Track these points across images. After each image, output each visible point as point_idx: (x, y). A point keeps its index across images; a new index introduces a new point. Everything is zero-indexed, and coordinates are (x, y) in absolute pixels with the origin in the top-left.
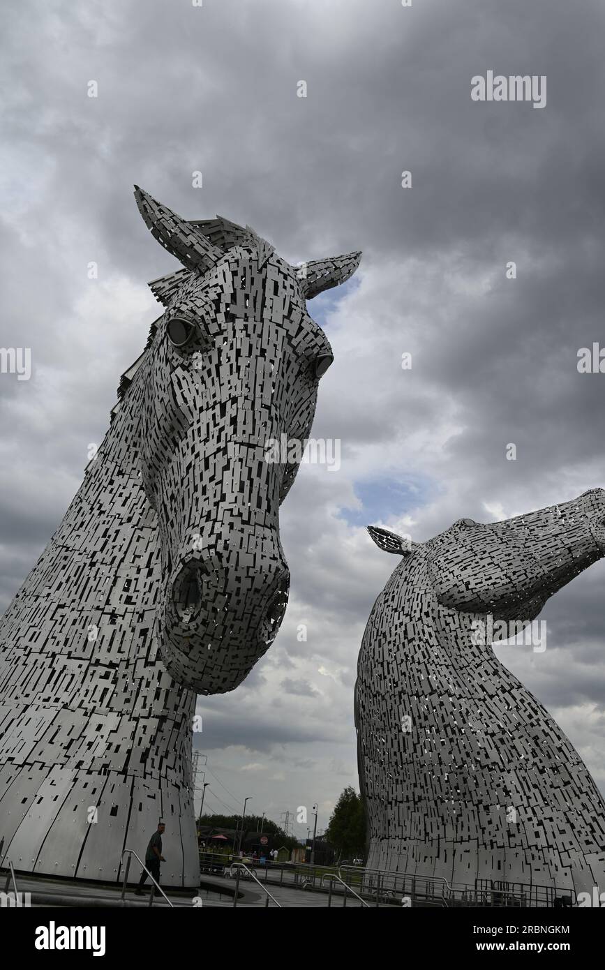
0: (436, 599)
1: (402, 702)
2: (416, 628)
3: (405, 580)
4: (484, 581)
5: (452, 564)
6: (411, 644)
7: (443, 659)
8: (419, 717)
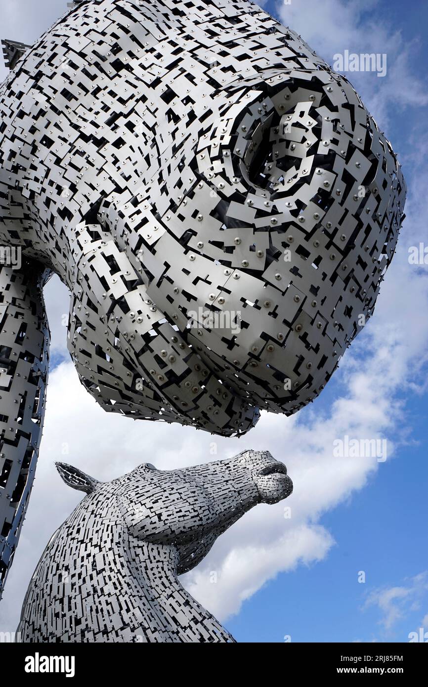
0: (126, 531)
2: (106, 558)
5: (144, 497)
6: (100, 575)
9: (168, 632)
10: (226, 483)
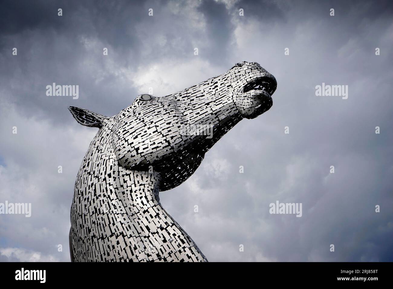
0: (116, 163)
2: (101, 186)
3: (97, 149)
4: (149, 146)
5: (128, 134)
6: (98, 199)
7: (119, 209)
8: (105, 254)
9: (140, 237)
10: (206, 105)
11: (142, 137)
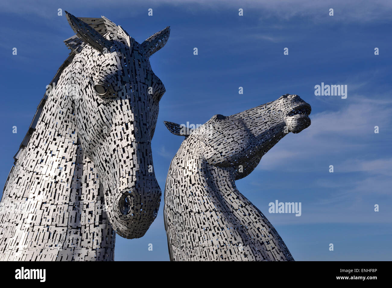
1: (191, 216)
4: (230, 151)
6: (194, 186)
10: (265, 124)
11: (224, 145)
